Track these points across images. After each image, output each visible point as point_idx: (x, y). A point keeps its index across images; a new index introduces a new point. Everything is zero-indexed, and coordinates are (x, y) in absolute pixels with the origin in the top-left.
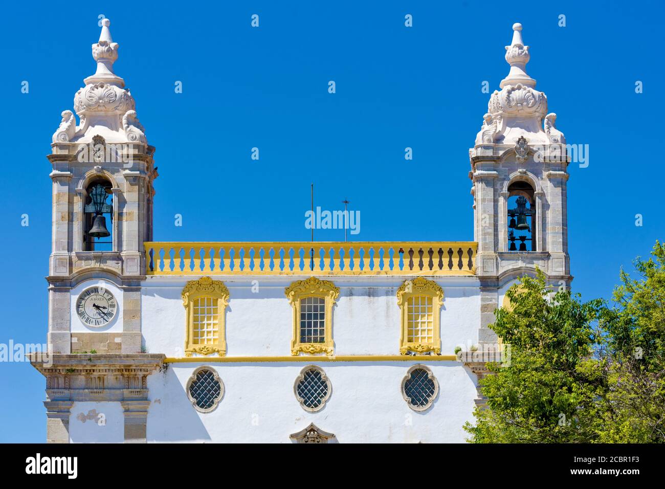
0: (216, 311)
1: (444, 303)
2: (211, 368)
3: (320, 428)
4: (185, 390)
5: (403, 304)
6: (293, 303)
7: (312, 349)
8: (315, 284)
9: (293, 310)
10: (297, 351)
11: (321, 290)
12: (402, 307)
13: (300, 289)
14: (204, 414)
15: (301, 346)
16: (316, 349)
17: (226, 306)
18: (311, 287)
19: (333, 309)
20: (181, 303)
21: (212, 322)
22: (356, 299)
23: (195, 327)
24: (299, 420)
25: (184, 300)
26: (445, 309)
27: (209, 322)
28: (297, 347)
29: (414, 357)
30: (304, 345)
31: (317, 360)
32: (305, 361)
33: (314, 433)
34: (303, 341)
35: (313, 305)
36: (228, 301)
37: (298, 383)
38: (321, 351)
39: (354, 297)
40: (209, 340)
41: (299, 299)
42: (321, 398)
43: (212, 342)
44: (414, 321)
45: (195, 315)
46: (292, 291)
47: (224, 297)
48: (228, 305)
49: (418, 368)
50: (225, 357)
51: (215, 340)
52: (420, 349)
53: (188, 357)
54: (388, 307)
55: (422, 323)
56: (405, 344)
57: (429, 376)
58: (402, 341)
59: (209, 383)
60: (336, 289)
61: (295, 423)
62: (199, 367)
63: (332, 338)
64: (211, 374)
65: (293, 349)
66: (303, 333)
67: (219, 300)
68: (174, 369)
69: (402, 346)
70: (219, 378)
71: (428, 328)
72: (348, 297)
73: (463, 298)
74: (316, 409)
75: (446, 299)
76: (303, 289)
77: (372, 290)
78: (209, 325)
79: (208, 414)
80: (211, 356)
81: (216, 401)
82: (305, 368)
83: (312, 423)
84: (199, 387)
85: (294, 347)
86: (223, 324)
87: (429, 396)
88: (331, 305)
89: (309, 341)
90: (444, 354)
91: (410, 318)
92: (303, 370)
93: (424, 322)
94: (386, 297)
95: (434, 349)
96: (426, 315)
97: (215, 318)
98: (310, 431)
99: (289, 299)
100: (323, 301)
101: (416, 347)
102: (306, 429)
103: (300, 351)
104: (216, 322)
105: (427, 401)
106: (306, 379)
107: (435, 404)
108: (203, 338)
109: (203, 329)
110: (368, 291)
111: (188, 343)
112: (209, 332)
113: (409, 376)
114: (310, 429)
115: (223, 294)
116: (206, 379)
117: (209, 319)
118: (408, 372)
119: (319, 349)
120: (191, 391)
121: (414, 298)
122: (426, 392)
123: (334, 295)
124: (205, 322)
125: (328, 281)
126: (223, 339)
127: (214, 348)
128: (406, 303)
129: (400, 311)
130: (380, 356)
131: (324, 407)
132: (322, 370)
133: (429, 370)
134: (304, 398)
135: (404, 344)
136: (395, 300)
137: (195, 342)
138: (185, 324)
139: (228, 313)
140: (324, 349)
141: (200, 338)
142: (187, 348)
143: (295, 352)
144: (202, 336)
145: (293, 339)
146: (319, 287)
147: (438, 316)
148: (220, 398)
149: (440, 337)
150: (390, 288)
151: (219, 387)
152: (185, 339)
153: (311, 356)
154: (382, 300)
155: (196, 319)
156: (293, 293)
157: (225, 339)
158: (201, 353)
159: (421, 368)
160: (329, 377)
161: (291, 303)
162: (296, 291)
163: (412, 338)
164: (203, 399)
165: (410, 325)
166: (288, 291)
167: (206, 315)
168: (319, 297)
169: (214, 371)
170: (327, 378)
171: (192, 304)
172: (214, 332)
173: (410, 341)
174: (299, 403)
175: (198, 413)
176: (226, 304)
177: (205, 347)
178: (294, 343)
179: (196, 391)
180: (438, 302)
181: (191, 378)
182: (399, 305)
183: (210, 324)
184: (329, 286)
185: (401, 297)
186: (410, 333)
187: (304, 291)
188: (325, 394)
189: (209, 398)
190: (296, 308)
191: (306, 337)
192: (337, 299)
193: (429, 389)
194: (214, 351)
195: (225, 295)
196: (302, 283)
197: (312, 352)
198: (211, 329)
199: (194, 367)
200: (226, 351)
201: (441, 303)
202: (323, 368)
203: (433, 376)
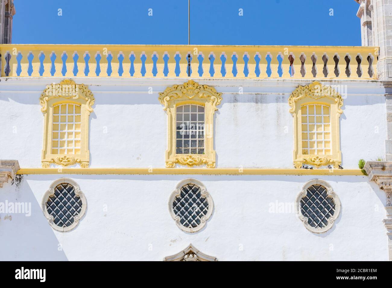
0: (78, 119)
1: (344, 111)
2: (71, 181)
3: (200, 251)
4: (41, 206)
5: (296, 112)
6: (168, 109)
7: (190, 160)
8: (194, 88)
9: (168, 117)
10: (173, 163)
11: (201, 95)
12: (294, 114)
13: (177, 94)
14: (61, 233)
15: (177, 157)
16: (195, 160)
17: (90, 112)
18: (189, 92)
19: (215, 117)
20: (39, 108)
21: (73, 130)
22: (242, 107)
23: (55, 136)
24: (174, 241)
25: (42, 106)
26: (345, 118)
27: (70, 131)
28: (173, 158)
29: (311, 170)
30: (181, 157)
31: (197, 172)
32: (182, 174)
33: (193, 256)
34: (179, 151)
35: (190, 113)
36: (93, 106)
37: (174, 199)
38: (201, 163)
39: (239, 104)
40: (70, 151)
41: (175, 106)
42: (200, 217)
43: (73, 153)
44: (308, 132)
45: (55, 123)
46: (167, 96)
47: (88, 102)
48: (93, 111)
49: (315, 184)
50: (88, 168)
51: (76, 150)
52: (317, 162)
53: (45, 168)
54: (279, 115)
55: (318, 134)
56: (300, 157)
57: (329, 193)
58: (296, 153)
59: (69, 199)
60: (219, 94)
61: (170, 245)
62: (57, 179)
63: (214, 148)
64: (71, 188)
65: (168, 160)
66: (179, 144)
67: (83, 105)
68: (28, 181)
69: (296, 158)
70: (80, 193)
71: (326, 140)
72: (232, 104)
73: (366, 106)
74: (194, 229)
75: (346, 106)
76: (180, 95)
77: (259, 97)
78: (70, 134)
79: (67, 233)
80: (72, 168)
81: (76, 218)
82: (183, 182)
83: (191, 244)
84: (57, 203)
85: (169, 158)
86: (86, 132)
87: (328, 216)
88: (212, 112)
89: (187, 152)
90: (346, 167)
91: (304, 128)
92: (180, 184)
93: (321, 134)
94: (276, 104)
95: (333, 163)
96: (323, 126)
97: (77, 126)
98: (189, 254)
99: (163, 105)
100: (202, 109)
101: (313, 160)
102: (184, 252)
103: (176, 163)
104: (78, 130)
105: (326, 223)
106: (182, 195)
107: (336, 225)
108: (63, 148)
109: (64, 138)
110: (255, 97)
111: (45, 153)
112: (70, 142)
113: (305, 192)
114: (188, 251)
115: (87, 99)
116: (65, 195)
117: (70, 127)
118: (304, 188)
119: (198, 161)
120: (47, 207)
121: (308, 107)
122: (324, 212)
123: (216, 101)
124: (66, 130)
125: (208, 86)
126: (86, 149)
127: (76, 159)
128: (300, 111)
129: (293, 120)
130: (270, 169)
131: (205, 227)
132: (202, 185)
133: (329, 186)
134: (181, 217)
135: (298, 156)
136: (287, 107)
137: (54, 152)
138: (43, 131)
139: (93, 121)
140: (204, 161)
141: (59, 149)
142: (44, 158)
143: (170, 164)
144: (62, 145)
145: (168, 149)
146: (198, 92)
147: (337, 125)
148: (80, 215)
149: (340, 149)
150: (281, 94)
151: (81, 204)
152: (42, 148)
153: (190, 168)
154: (271, 107)
155: (55, 128)
156: (168, 98)
157: (89, 149)
158: (60, 164)
159: (319, 184)
160: (211, 193)
161: (166, 110)
162: (172, 96)
163: (307, 151)
164: (61, 216)
165: (304, 136)
166: (162, 95)
167: (67, 123)
168: (198, 104)
169: (75, 184)
170: (208, 194)
171: (51, 110)
172: (76, 141)
173: (305, 153)
174: (175, 222)
175: (55, 232)
176: (91, 109)
177: (65, 157)
178: (169, 153)
179: (53, 207)
180: (337, 110)
181: (48, 192)
182: (292, 113)
183: (72, 133)
184: (210, 91)
185: (294, 104)
186: (305, 145)
187: (180, 96)
188: (205, 213)
189: (69, 216)
190: (171, 115)
191: (183, 148)
192: (219, 105)
193: (328, 208)
194: (75, 162)
195: (89, 100)
196: (179, 88)
197: (191, 164)
198: (72, 138)
199: (51, 180)
200: (89, 162)
201: (341, 111)
202: (203, 182)
203: (333, 193)
